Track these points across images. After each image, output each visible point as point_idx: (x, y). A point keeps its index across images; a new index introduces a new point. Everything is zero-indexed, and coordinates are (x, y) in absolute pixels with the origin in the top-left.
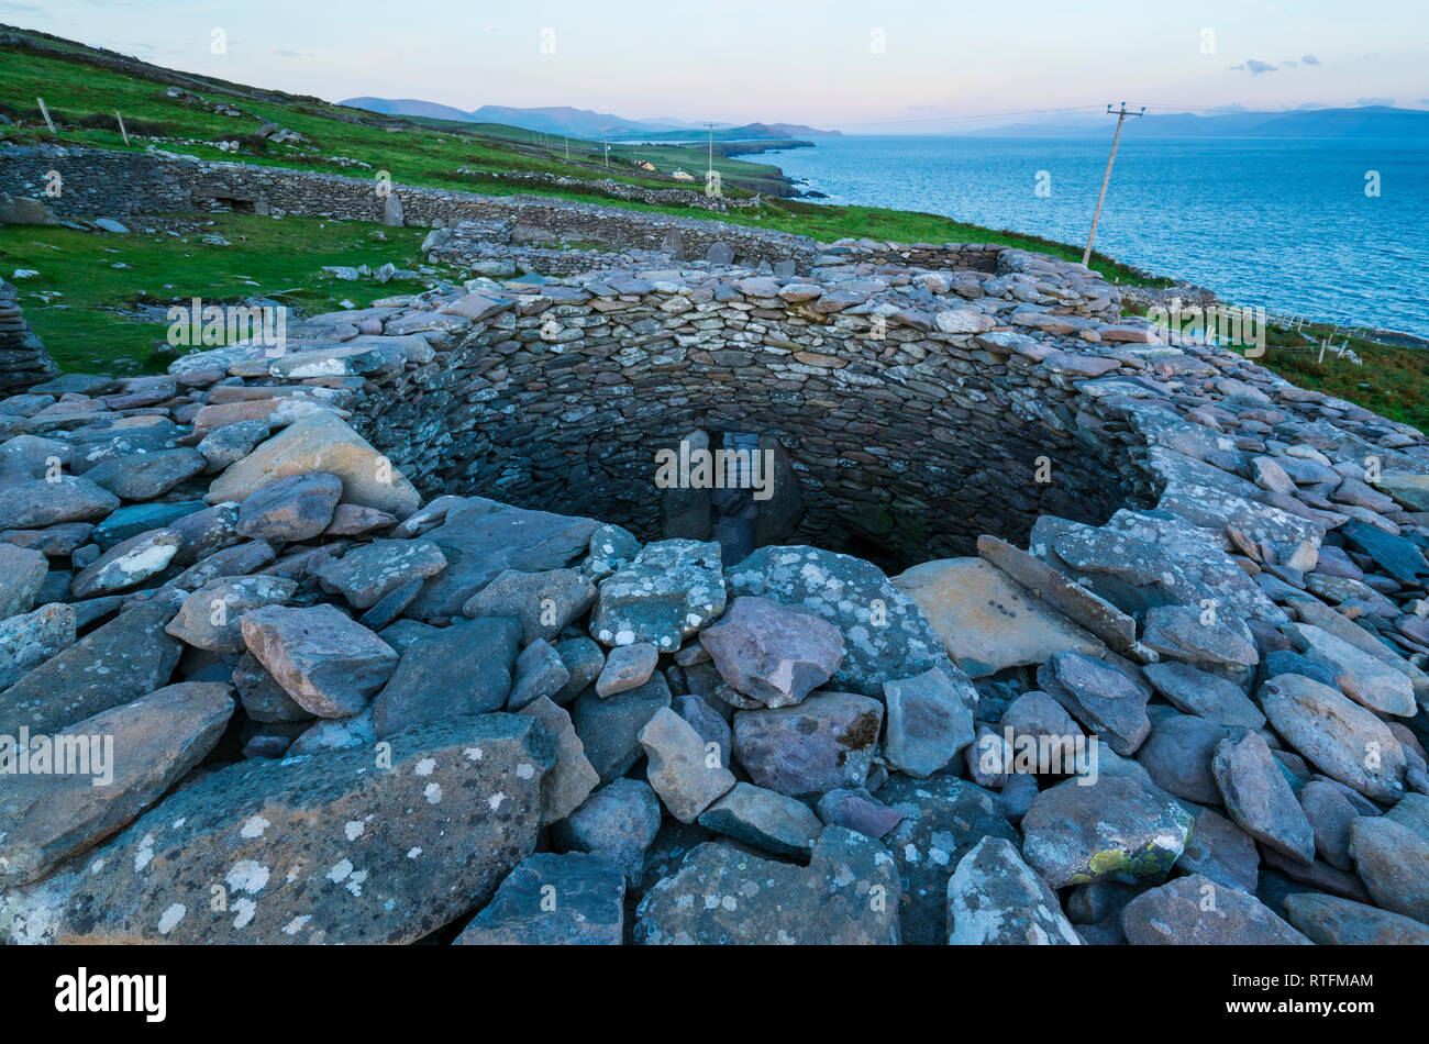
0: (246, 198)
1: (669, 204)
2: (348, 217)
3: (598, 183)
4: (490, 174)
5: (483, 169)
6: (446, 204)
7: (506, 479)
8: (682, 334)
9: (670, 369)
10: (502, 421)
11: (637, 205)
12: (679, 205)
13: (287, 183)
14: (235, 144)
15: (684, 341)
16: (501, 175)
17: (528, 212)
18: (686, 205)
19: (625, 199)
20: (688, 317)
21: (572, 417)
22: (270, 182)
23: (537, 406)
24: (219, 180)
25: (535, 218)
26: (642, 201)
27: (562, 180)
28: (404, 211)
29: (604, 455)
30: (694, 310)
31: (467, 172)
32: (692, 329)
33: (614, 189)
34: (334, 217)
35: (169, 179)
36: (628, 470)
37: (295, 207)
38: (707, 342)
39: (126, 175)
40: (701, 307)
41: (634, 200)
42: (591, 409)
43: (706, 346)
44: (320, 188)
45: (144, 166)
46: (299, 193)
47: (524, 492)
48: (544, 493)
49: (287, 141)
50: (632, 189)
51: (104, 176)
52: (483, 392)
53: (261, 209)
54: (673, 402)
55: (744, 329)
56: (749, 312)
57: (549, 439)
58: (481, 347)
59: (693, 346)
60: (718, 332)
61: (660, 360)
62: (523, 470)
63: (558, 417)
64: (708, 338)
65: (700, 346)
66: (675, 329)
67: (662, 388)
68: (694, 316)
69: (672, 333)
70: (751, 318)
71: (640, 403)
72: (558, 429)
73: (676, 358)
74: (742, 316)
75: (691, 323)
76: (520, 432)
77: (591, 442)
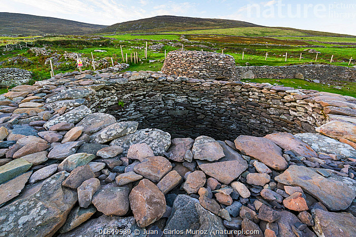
7: (233, 127)
9: (285, 121)
10: (232, 111)
15: (292, 113)
21: (252, 121)
30: (295, 102)
38: (301, 117)
40: (297, 101)
43: (300, 118)
52: (227, 102)
55: (311, 116)
56: (313, 108)
57: (246, 124)
58: (228, 91)
59: (295, 116)
60: (303, 114)
61: (283, 117)
62: (237, 127)
63: (248, 119)
64: (301, 115)
65: (298, 117)
66: (289, 107)
67: (284, 128)
68: (295, 104)
69: (288, 108)
70: (313, 111)
71: (275, 129)
72: (248, 122)
73: (289, 119)
74: (311, 109)
75: (295, 107)
76: (237, 117)
77: (259, 133)
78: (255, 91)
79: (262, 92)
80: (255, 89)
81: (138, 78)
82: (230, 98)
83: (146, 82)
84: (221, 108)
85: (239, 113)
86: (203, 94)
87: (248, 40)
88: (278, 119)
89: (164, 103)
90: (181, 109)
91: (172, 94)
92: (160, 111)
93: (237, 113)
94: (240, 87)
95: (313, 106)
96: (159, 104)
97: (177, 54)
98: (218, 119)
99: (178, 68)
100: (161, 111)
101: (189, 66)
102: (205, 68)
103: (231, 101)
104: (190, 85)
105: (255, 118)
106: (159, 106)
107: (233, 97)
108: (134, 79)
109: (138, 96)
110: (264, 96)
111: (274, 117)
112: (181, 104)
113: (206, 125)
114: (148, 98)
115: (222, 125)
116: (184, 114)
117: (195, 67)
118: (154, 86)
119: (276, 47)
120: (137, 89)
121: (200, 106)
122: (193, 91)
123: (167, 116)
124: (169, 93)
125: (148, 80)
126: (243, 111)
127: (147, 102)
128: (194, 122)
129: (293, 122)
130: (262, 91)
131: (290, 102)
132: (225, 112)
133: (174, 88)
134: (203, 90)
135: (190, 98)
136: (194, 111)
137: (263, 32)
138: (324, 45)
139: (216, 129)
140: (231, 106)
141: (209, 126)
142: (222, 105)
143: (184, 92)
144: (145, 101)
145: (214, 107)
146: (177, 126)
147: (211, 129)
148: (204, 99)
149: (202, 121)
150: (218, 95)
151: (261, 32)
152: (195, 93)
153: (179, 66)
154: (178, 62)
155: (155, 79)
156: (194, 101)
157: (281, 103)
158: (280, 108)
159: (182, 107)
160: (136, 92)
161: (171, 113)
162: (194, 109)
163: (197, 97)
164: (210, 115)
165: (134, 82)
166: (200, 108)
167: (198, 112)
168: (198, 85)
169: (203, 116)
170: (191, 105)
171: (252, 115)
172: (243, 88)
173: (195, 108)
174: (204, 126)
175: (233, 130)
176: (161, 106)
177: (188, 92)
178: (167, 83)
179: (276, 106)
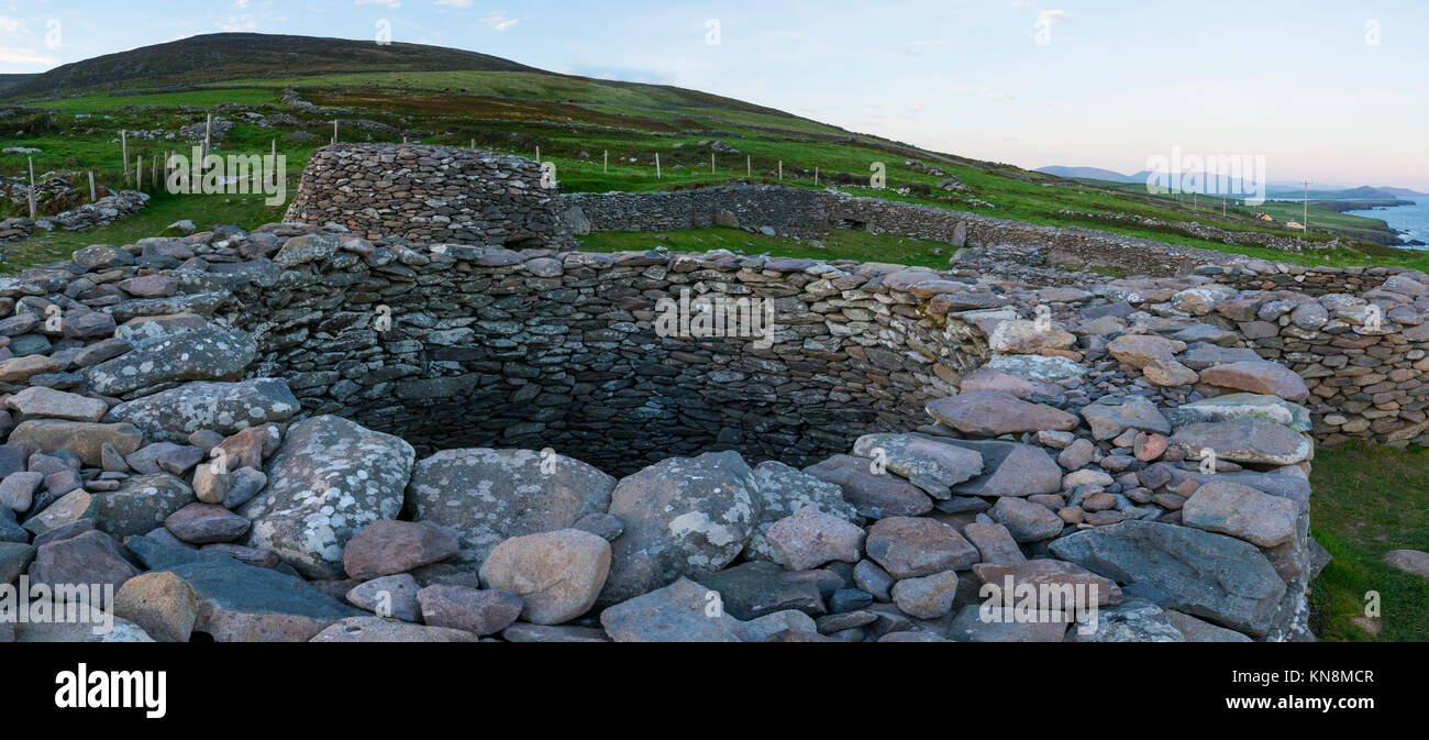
0: (862, 220)
1: (1246, 244)
2: (927, 237)
3: (1182, 225)
4: (1086, 215)
5: (1080, 211)
6: (1000, 230)
7: (648, 409)
8: (834, 322)
9: (820, 355)
10: (642, 355)
11: (1214, 244)
12: (1254, 245)
13: (892, 211)
14: (907, 190)
15: (835, 329)
16: (1096, 216)
17: (1063, 240)
18: (1262, 246)
19: (1203, 239)
20: (833, 303)
21: (719, 377)
22: (881, 210)
23: (680, 354)
24: (849, 207)
25: (1068, 245)
26: (1220, 241)
27: (1148, 221)
28: (968, 235)
29: (758, 428)
30: (839, 296)
31: (1068, 212)
32: (841, 318)
33: (1195, 230)
34: (916, 236)
35: (820, 206)
36: (786, 454)
37: (892, 228)
38: (860, 335)
39: (796, 202)
40: (845, 294)
41: (1213, 240)
42: (740, 376)
43: (859, 340)
44: (913, 215)
45: (806, 197)
46: (897, 218)
47: (666, 429)
48: (688, 439)
49: (955, 190)
50: (1212, 230)
51: (782, 203)
52: (623, 324)
53: (869, 228)
54: (833, 395)
55: (889, 327)
56: (890, 306)
57: (696, 391)
58: (624, 287)
59: (845, 337)
60: (867, 325)
61: (811, 345)
62: (665, 408)
63: (703, 372)
64: (859, 331)
65: (853, 338)
66: (824, 314)
67: (819, 377)
68: (840, 303)
69: (821, 319)
70: (892, 313)
71: (794, 386)
72: (704, 383)
73: (829, 346)
74: (884, 311)
75: (839, 311)
76: (662, 372)
77: (746, 412)
78: (714, 279)
79: (737, 281)
80: (714, 274)
81: (305, 256)
82: (630, 311)
83: (330, 269)
84: (600, 351)
85: (669, 356)
86: (535, 303)
87: (513, 109)
88: (800, 353)
89: (385, 352)
90: (447, 373)
91: (420, 316)
92: (365, 387)
93: (660, 361)
94: (663, 271)
95: (887, 300)
96: (365, 359)
97: (357, 156)
98: (591, 393)
99: (365, 206)
100: (370, 387)
101: (408, 200)
102: (468, 206)
103: (636, 320)
104: (488, 275)
105: (727, 365)
106: (363, 368)
107: (641, 307)
108: (293, 262)
109: (289, 330)
110: (745, 290)
111: (787, 353)
112: (449, 352)
113: (547, 422)
114: (323, 335)
115: (606, 412)
116: (461, 392)
117: (431, 202)
118: (354, 285)
119: (600, 133)
120: (292, 301)
121: (523, 351)
122: (498, 296)
123: (390, 404)
124: (410, 311)
125: (338, 262)
126: (682, 350)
127: (320, 352)
128: (497, 417)
129: (843, 355)
130: (739, 275)
131: (824, 300)
132: (615, 362)
133: (427, 291)
134: (534, 292)
135: (485, 325)
136: (501, 372)
137: (552, 89)
138: (739, 132)
139: (582, 429)
140: (640, 339)
141: (557, 424)
142: (608, 339)
143: (463, 305)
144: (314, 349)
145: (574, 352)
146: (427, 439)
147: (566, 435)
148: (542, 323)
149: (531, 407)
150: (589, 304)
151: (545, 87)
152: (504, 303)
153: (370, 200)
154: (363, 184)
155: (362, 256)
156: (500, 336)
157: (800, 307)
158: (800, 322)
159: (453, 365)
160: (289, 313)
161: (409, 389)
162: (496, 365)
163: (514, 317)
164: (561, 383)
165: (292, 275)
166: (521, 360)
167: (515, 375)
168: (517, 273)
169: (529, 391)
170: (489, 352)
171: (716, 357)
172: (673, 272)
173: (503, 361)
174: (538, 427)
175: (650, 420)
176: (372, 365)
177: (479, 301)
178: (402, 271)
179: (786, 317)
